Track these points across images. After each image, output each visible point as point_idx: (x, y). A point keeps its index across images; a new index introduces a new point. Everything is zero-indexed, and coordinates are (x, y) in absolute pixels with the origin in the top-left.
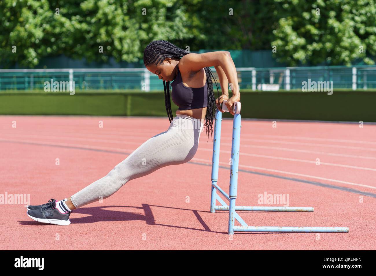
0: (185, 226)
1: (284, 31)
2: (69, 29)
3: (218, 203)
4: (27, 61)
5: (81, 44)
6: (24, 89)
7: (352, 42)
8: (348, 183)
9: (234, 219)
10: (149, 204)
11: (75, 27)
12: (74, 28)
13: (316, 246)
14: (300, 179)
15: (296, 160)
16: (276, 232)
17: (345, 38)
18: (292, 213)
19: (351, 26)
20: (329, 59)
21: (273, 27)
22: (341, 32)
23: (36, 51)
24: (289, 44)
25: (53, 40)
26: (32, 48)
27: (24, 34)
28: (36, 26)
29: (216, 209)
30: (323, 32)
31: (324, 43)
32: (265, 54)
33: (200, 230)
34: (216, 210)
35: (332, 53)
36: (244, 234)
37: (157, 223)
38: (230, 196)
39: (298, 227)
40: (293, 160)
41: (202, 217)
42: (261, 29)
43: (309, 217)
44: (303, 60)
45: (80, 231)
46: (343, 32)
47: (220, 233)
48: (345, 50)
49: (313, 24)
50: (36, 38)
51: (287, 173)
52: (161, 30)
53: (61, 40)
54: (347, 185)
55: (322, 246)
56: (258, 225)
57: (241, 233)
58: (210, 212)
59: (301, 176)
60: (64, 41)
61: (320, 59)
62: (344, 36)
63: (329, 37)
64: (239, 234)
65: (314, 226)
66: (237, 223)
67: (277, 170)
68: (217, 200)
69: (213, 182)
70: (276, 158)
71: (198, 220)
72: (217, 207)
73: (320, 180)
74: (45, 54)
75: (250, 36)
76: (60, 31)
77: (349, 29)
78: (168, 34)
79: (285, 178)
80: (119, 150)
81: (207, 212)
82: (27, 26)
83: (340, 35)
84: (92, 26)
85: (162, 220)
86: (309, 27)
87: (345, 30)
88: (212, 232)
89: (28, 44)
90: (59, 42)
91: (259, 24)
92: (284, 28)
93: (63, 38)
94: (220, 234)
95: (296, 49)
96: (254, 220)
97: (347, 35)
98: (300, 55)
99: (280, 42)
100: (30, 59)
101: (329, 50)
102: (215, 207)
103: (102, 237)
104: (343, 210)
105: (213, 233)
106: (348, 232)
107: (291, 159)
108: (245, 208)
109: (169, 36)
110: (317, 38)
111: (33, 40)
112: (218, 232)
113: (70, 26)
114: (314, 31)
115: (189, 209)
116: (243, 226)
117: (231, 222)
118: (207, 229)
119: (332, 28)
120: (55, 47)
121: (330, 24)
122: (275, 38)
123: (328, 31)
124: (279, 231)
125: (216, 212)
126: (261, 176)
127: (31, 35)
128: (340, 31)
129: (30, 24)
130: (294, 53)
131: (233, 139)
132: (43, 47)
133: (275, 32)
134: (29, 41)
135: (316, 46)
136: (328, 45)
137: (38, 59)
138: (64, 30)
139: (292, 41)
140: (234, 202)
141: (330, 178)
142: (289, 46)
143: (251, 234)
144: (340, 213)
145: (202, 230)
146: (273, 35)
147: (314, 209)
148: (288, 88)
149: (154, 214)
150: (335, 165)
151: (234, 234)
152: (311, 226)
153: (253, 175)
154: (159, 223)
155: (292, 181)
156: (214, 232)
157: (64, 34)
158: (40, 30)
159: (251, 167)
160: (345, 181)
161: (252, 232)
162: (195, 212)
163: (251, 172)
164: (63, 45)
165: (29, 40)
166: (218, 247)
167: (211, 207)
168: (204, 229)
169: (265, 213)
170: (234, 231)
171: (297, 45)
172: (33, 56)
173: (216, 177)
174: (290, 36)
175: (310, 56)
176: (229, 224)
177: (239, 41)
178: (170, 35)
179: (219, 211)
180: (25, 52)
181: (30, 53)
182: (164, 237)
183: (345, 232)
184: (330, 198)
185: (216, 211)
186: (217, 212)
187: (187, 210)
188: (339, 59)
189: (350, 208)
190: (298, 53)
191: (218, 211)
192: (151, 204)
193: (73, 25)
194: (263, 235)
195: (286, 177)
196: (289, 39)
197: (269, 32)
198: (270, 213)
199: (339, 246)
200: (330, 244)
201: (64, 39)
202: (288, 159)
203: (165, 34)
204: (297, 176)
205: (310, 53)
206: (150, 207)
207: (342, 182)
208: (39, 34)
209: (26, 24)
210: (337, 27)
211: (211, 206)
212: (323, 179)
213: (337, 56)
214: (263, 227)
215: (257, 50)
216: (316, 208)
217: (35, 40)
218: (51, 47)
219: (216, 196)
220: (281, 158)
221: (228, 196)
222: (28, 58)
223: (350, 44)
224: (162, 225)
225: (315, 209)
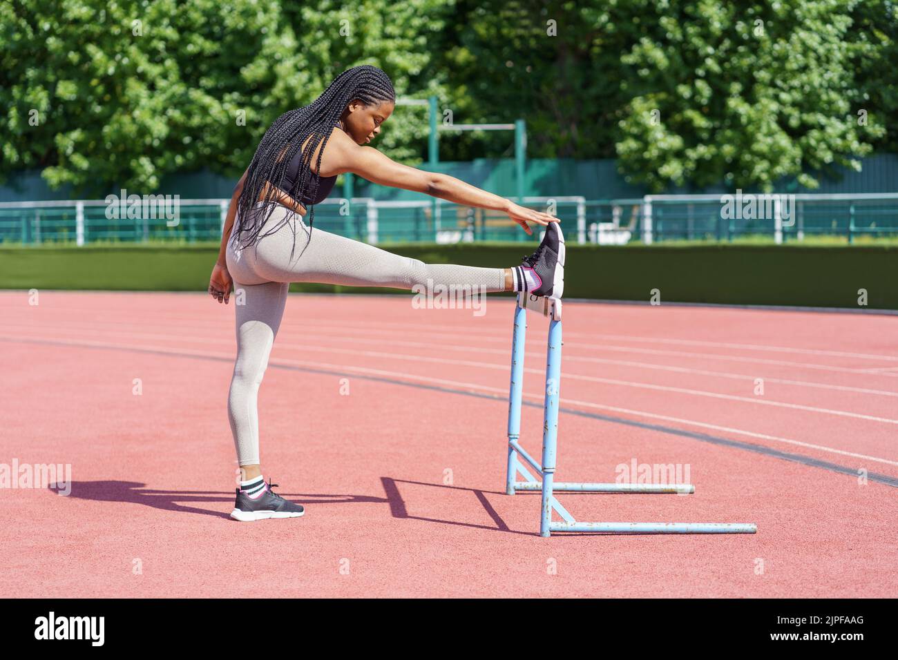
0: (461, 521)
1: (642, 122)
2: (218, 119)
3: (520, 478)
4: (135, 182)
5: (242, 148)
6: (132, 239)
7: (775, 143)
8: (760, 436)
9: (550, 509)
10: (394, 478)
11: (231, 115)
12: (229, 117)
13: (697, 560)
14: (670, 427)
15: (664, 388)
16: (627, 532)
17: (760, 136)
18: (654, 495)
19: (773, 113)
20: (730, 176)
21: (619, 113)
22: (753, 125)
23: (153, 162)
24: (650, 147)
25: (187, 140)
26: (145, 157)
27: (130, 129)
28: (154, 112)
29: (516, 488)
30: (717, 124)
31: (719, 145)
32: (603, 166)
33: (489, 528)
34: (516, 490)
35: (735, 165)
36: (568, 535)
37: (411, 515)
38: (544, 469)
39: (665, 524)
40: (657, 387)
41: (491, 504)
42: (595, 118)
43: (686, 504)
44: (678, 178)
45: (276, 531)
46: (757, 124)
47: (525, 533)
48: (761, 159)
49: (698, 107)
50: (155, 136)
51: (645, 414)
52: (398, 121)
53: (202, 140)
54: (759, 439)
55: (708, 559)
56: (593, 520)
57: (564, 533)
58: (506, 494)
59: (672, 422)
60: (208, 142)
61: (711, 177)
62: (760, 132)
63: (729, 133)
64: (560, 535)
65: (694, 522)
66: (557, 517)
67: (629, 408)
68: (517, 471)
69: (510, 439)
70: (625, 383)
71: (484, 510)
72: (518, 485)
73: (708, 429)
74: (171, 167)
75: (574, 131)
76: (202, 123)
77: (768, 117)
78: (412, 127)
79: (642, 426)
80: (327, 366)
81: (499, 493)
82: (137, 113)
83: (750, 128)
84: (263, 113)
85: (420, 510)
86: (690, 113)
87: (760, 120)
88: (511, 531)
89: (139, 149)
90: (199, 144)
91: (592, 109)
92: (642, 116)
93: (207, 136)
94: (526, 535)
95: (664, 157)
96: (585, 510)
97: (764, 129)
98: (673, 169)
99: (632, 144)
100: (142, 178)
101: (728, 159)
102: (515, 484)
103: (317, 540)
104: (748, 490)
105: (513, 534)
106: (755, 533)
107: (652, 387)
108: (570, 486)
109: (414, 131)
110: (705, 135)
111: (148, 140)
112: (522, 533)
113: (219, 113)
114: (700, 121)
115: (467, 487)
116: (566, 522)
117: (546, 515)
118: (502, 527)
119: (736, 116)
120: (190, 155)
121: (731, 108)
122: (623, 136)
123: (728, 122)
124: (632, 530)
125: (516, 494)
126: (597, 421)
127: (143, 131)
128: (750, 121)
129: (143, 108)
130: (661, 166)
131: (548, 365)
132: (168, 155)
133: (623, 124)
134: (140, 142)
135: (703, 150)
136: (728, 149)
137: (157, 177)
138: (209, 120)
139: (656, 141)
140: (550, 478)
141: (727, 426)
142: (650, 151)
143: (582, 537)
144: (742, 496)
145: (493, 529)
146: (619, 129)
147: (694, 488)
148: (648, 240)
149: (404, 497)
150: (737, 398)
151: (552, 535)
152: (689, 521)
153: (582, 419)
154: (415, 516)
155: (655, 431)
156: (514, 532)
157: (208, 129)
158: (161, 121)
159: (578, 403)
160: (755, 432)
161: (582, 533)
162: (479, 493)
163: (579, 413)
164: (207, 151)
165: (141, 140)
166: (523, 561)
167: (507, 485)
168: (497, 527)
169: (606, 497)
170: (551, 531)
171: (666, 149)
172: (147, 172)
173: (516, 430)
174: (653, 133)
175: (691, 171)
176: (542, 519)
177: (553, 141)
178: (416, 130)
179: (522, 492)
180: (133, 163)
181: (142, 166)
182: (425, 541)
183: (751, 533)
184: (726, 466)
185: (517, 492)
186: (518, 494)
187: (464, 489)
188: (749, 176)
189: (761, 485)
190: (668, 164)
191: (520, 492)
192: (398, 479)
193: (226, 112)
194: (603, 537)
195: (645, 423)
196: (650, 137)
197: (612, 124)
198: (615, 495)
199: (739, 558)
200: (722, 554)
201: (208, 139)
202: (647, 386)
203: (407, 129)
204: (664, 421)
205: (691, 165)
206: (396, 482)
207: (748, 433)
208: (159, 128)
209: (135, 108)
210: (745, 115)
211: (508, 483)
212: (713, 427)
213: (744, 172)
214: (602, 523)
215: (587, 157)
216: (699, 485)
217: (153, 139)
218: (183, 155)
219: (516, 465)
220: (635, 384)
221: (540, 468)
222: (138, 175)
223: (771, 147)
224: (421, 519)
225: (696, 489)
